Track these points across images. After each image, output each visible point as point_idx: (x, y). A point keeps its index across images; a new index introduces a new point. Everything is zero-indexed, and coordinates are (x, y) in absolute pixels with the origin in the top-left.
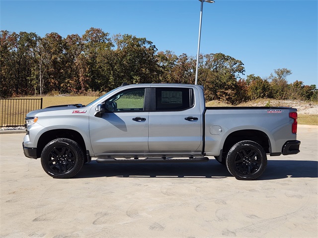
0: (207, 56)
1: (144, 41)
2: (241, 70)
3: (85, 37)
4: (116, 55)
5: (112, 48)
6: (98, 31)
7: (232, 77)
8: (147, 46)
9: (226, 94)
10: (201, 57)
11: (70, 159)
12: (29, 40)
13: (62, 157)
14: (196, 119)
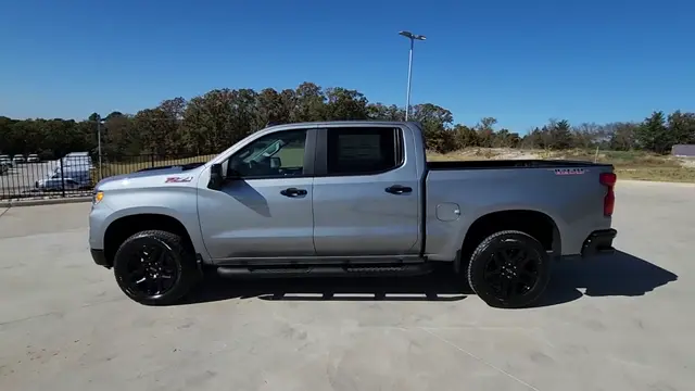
0: (416, 107)
1: (355, 93)
2: (449, 120)
3: (298, 91)
4: (328, 107)
5: (325, 102)
6: (311, 85)
7: (440, 127)
8: (359, 98)
9: (436, 143)
10: (410, 108)
12: (247, 96)
14: (407, 190)
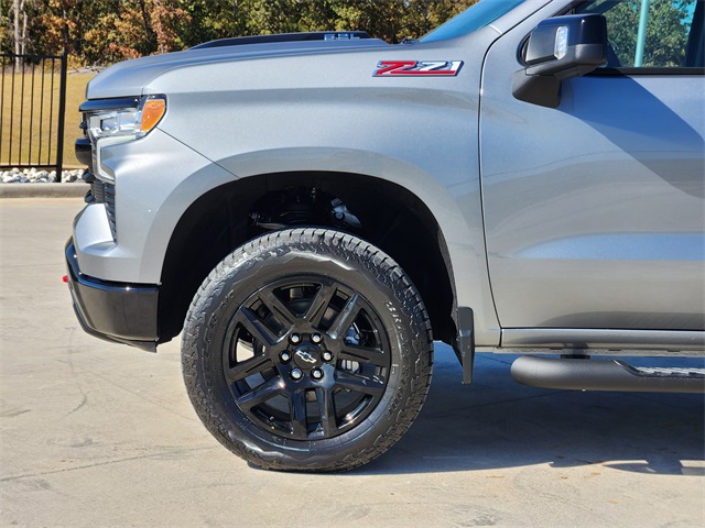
11: (354, 357)
13: (306, 342)
